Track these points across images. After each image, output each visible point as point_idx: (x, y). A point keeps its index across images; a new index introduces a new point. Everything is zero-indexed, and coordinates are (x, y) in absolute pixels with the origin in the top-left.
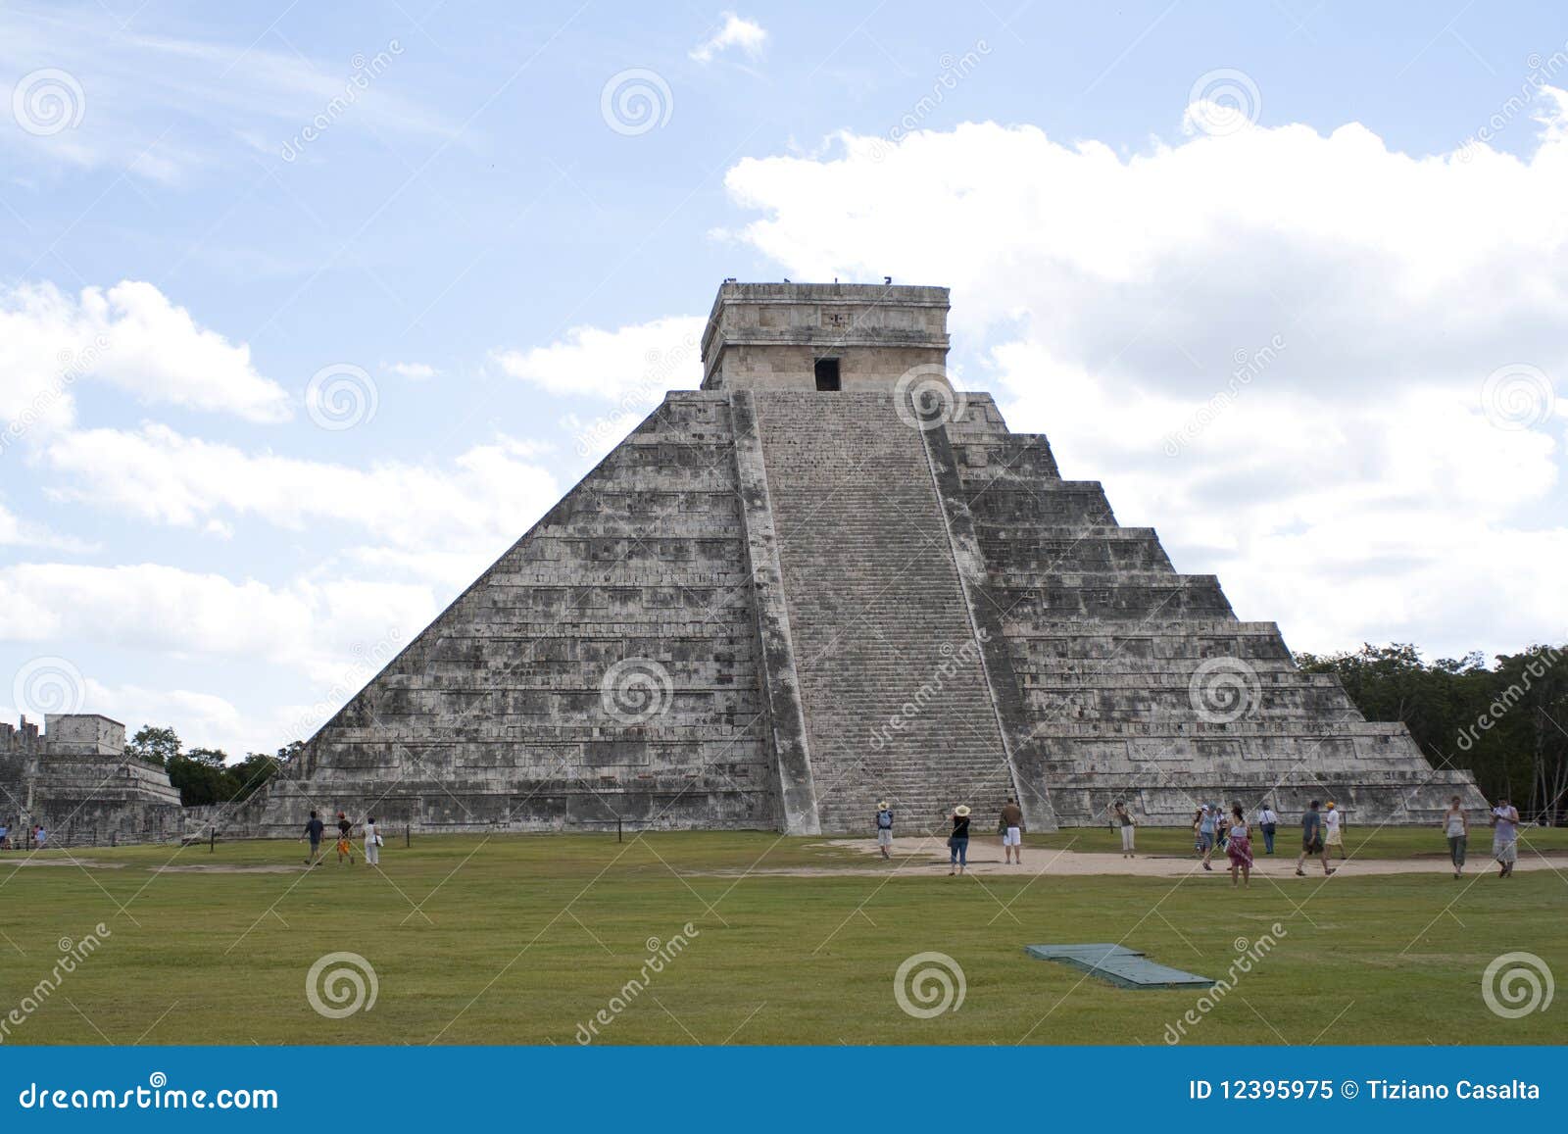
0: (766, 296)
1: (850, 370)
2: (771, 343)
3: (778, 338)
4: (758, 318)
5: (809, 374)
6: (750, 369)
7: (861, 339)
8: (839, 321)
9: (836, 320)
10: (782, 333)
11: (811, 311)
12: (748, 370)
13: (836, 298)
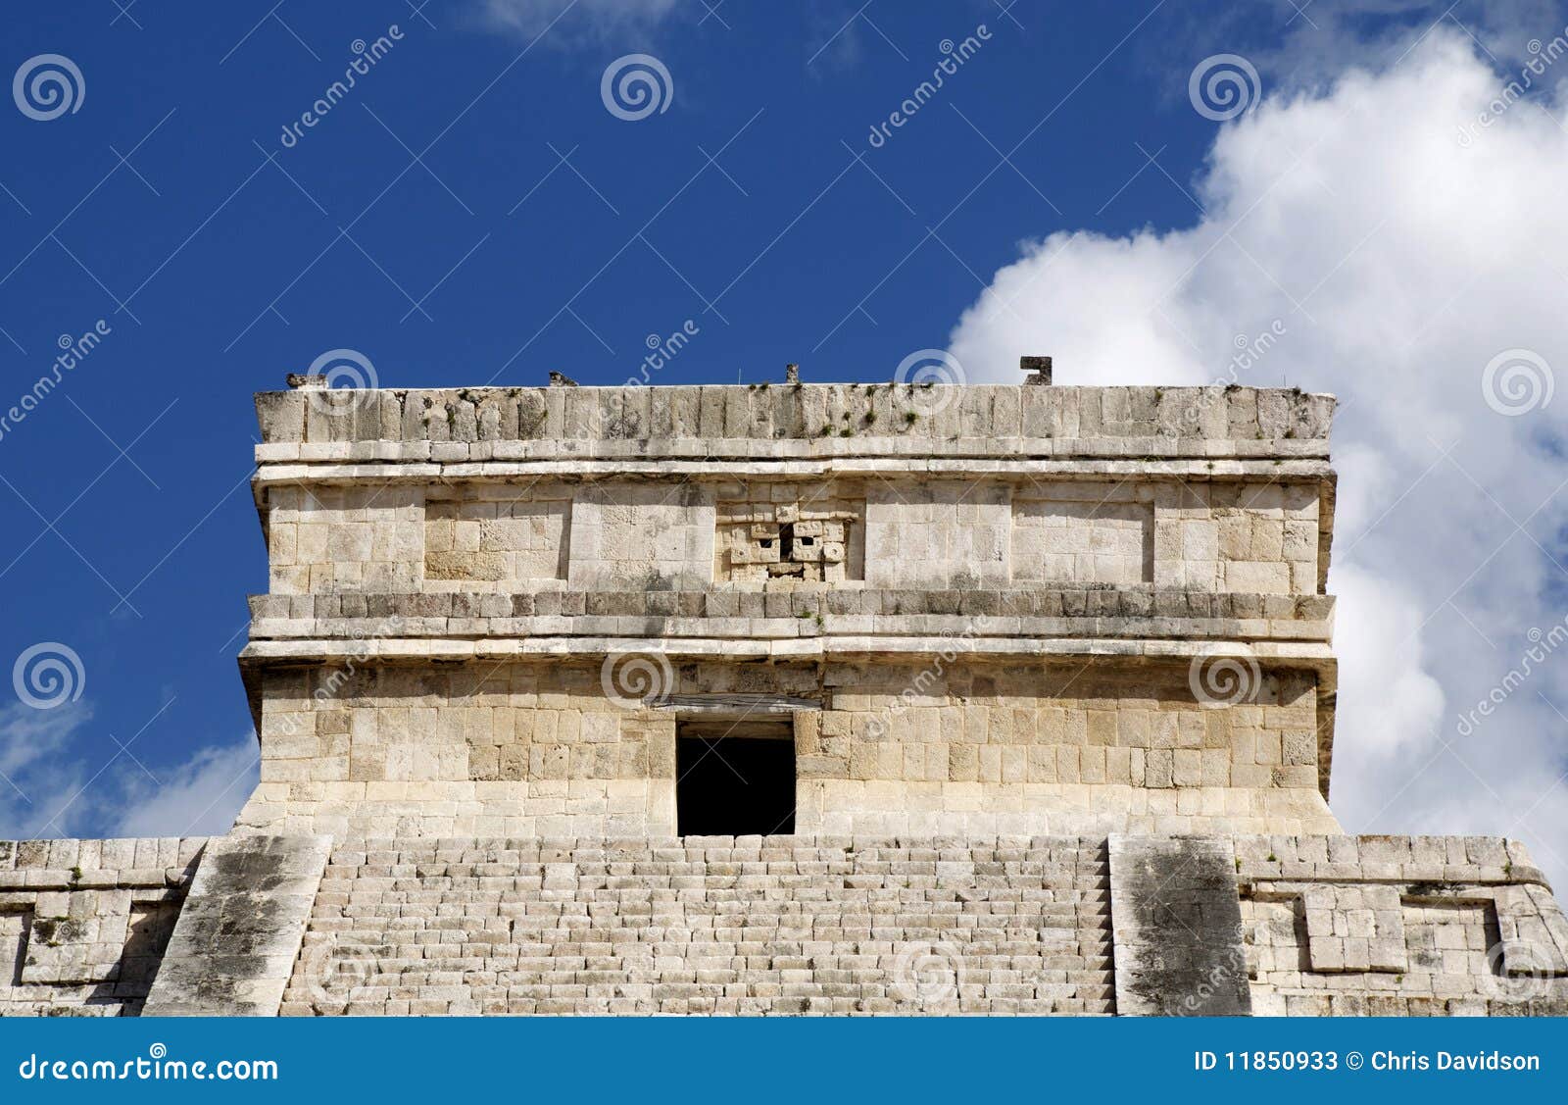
0: (459, 449)
1: (847, 770)
2: (467, 649)
3: (502, 626)
4: (420, 546)
5: (643, 787)
6: (363, 771)
7: (900, 623)
8: (799, 551)
9: (786, 551)
10: (521, 605)
11: (668, 512)
12: (352, 776)
13: (782, 447)
